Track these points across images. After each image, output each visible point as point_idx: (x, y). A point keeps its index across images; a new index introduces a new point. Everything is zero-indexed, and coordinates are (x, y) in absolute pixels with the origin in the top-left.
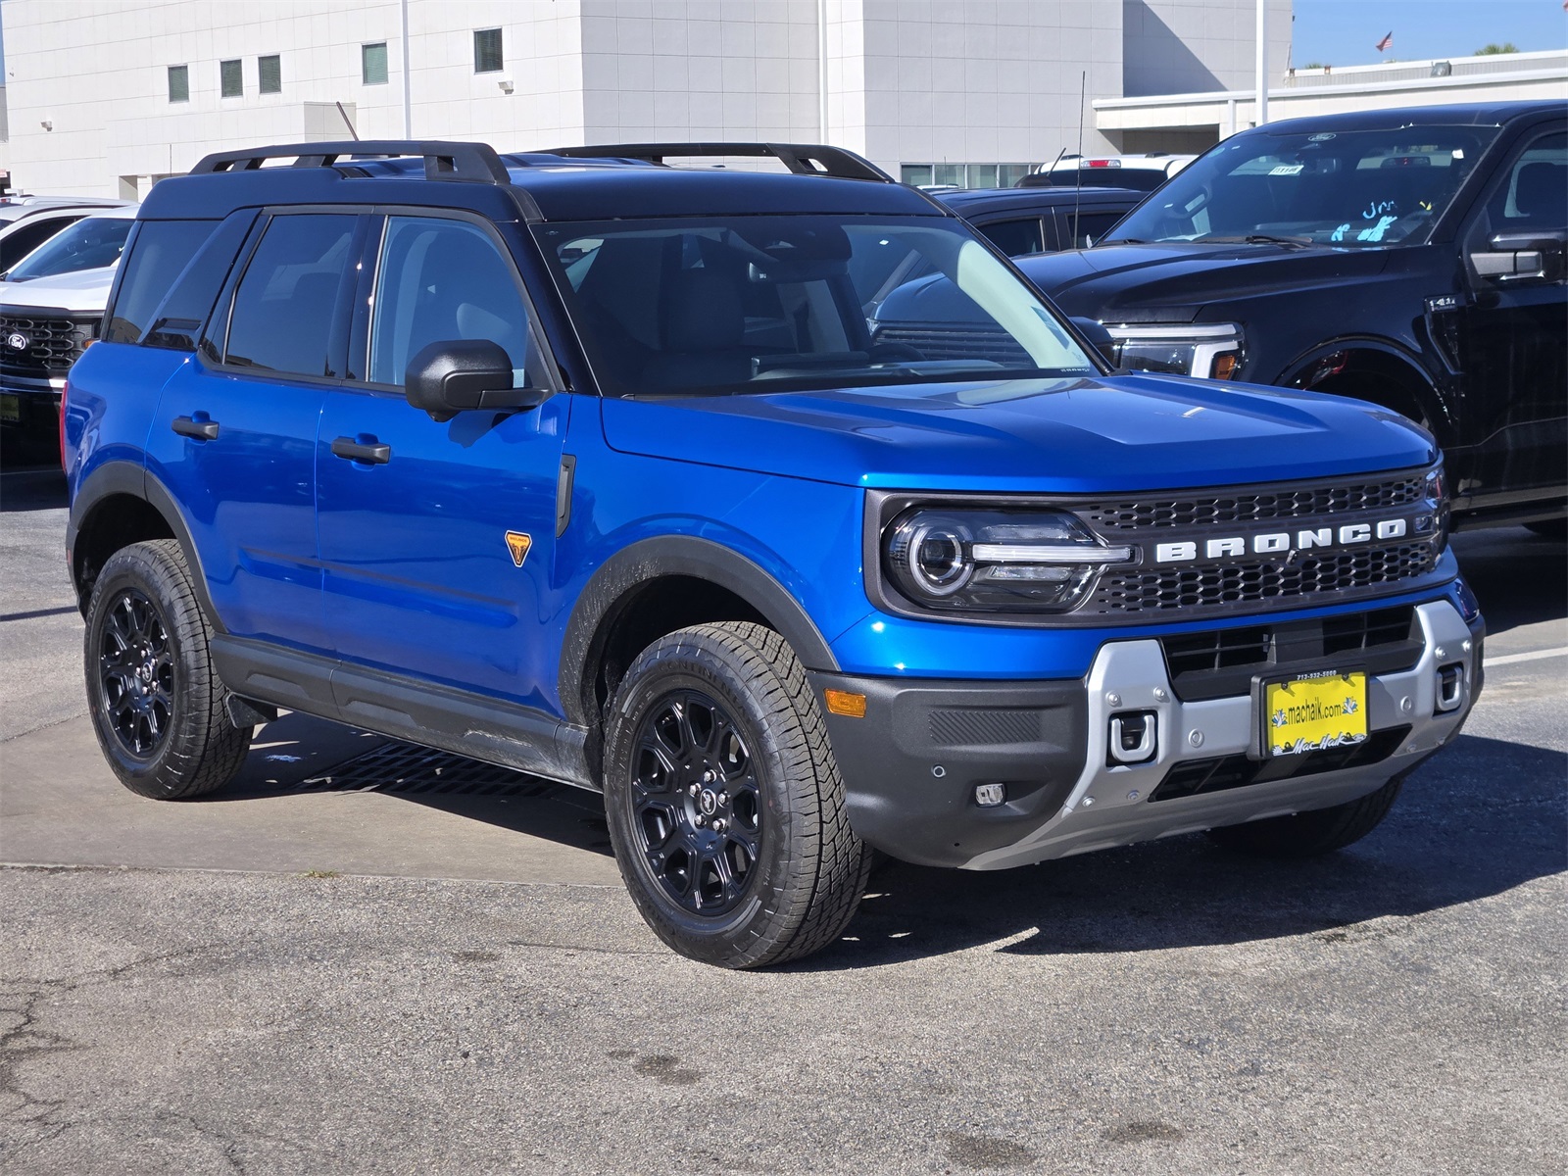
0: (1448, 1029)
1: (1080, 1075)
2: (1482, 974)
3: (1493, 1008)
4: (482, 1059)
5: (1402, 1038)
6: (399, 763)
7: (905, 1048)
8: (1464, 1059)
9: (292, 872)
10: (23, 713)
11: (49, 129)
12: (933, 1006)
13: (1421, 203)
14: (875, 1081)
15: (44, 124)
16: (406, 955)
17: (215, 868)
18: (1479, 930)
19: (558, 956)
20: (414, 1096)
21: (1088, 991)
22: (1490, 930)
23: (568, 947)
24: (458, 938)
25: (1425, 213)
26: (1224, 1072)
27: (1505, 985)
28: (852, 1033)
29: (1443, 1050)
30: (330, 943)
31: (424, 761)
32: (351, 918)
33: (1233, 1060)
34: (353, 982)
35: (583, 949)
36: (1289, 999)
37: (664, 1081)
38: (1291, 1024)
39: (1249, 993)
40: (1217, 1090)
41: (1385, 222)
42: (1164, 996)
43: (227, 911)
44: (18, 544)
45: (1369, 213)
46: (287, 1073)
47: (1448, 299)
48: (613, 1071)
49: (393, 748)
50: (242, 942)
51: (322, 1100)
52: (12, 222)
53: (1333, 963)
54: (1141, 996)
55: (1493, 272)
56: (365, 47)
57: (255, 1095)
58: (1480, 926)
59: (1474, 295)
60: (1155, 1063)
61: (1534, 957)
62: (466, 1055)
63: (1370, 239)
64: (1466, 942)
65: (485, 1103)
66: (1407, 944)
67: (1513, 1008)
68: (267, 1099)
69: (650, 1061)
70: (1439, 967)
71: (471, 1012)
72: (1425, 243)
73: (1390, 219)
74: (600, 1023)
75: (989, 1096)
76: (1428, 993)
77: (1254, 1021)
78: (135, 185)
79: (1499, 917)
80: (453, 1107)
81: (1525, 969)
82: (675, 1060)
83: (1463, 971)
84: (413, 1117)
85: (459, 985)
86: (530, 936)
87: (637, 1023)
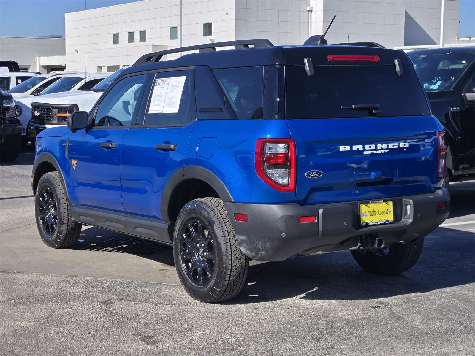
0: (400, 337)
1: (276, 347)
2: (418, 321)
3: (417, 331)
4: (94, 334)
5: (384, 340)
6: (114, 243)
7: (226, 336)
8: (400, 347)
9: (65, 275)
10: (7, 225)
11: (78, 52)
12: (240, 323)
13: (451, 77)
14: (211, 346)
15: (76, 50)
16: (86, 302)
17: (42, 273)
18: (423, 306)
19: (132, 304)
20: (68, 345)
21: (291, 321)
22: (427, 306)
23: (136, 301)
24: (104, 297)
25: (452, 81)
26: (322, 348)
27: (424, 324)
28: (212, 331)
29: (395, 344)
30: (65, 297)
31: (121, 243)
32: (75, 290)
33: (327, 344)
34: (66, 309)
35: (141, 302)
36: (354, 326)
37: (147, 344)
38: (350, 334)
39: (342, 323)
40: (317, 354)
41: (439, 83)
42: (314, 323)
43: (39, 286)
44: (29, 174)
45: (434, 80)
46: (33, 336)
47: (457, 108)
48: (132, 340)
49: (114, 238)
50: (39, 296)
51: (40, 345)
52: (47, 78)
53: (372, 315)
54: (307, 323)
55: (472, 99)
56: (171, 28)
57: (21, 343)
58: (424, 305)
59: (466, 106)
60: (301, 344)
61: (437, 316)
62: (90, 333)
63: (434, 88)
64: (417, 310)
65: (88, 348)
66: (398, 310)
67: (423, 331)
68: (24, 344)
69: (145, 337)
70: (405, 318)
71: (98, 320)
72: (451, 90)
73: (440, 82)
74: (135, 325)
75: (245, 352)
76: (398, 326)
77: (339, 332)
78: (102, 69)
79: (432, 302)
80: (78, 349)
81: (432, 319)
82: (153, 337)
83: (412, 319)
84: (64, 351)
85: (98, 311)
86: (127, 297)
87: (146, 325)
